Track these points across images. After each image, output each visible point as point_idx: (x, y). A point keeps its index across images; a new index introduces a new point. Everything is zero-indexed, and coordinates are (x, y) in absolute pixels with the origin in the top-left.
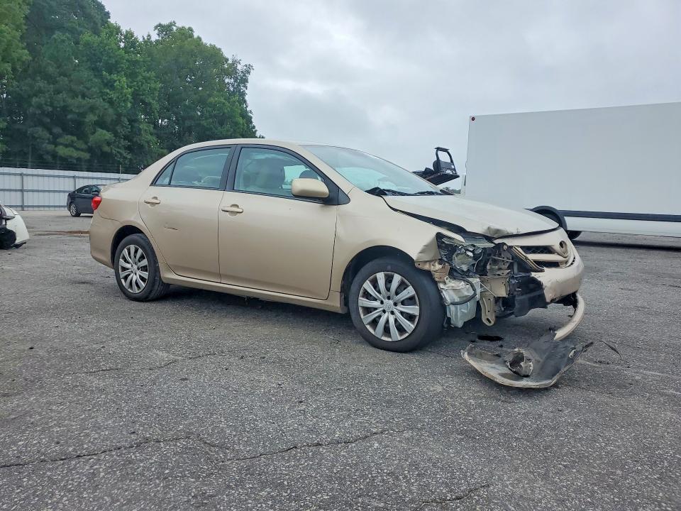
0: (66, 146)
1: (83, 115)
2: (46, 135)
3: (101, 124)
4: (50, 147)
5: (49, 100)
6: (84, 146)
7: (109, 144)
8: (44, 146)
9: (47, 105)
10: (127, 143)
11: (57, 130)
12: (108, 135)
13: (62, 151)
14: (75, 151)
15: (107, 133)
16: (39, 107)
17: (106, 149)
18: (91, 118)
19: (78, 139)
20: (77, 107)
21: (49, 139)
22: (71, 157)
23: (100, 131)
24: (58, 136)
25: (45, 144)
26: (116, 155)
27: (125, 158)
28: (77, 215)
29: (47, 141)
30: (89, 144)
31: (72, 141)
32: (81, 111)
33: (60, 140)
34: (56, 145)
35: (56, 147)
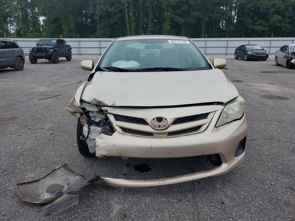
0: (259, 25)
1: (268, 9)
2: (251, 21)
3: (277, 12)
4: (251, 27)
5: (254, 5)
6: (267, 25)
7: (279, 22)
8: (248, 26)
9: (252, 7)
10: (290, 20)
11: (256, 18)
12: (279, 18)
13: (256, 28)
14: (262, 27)
15: (279, 16)
16: (250, 9)
17: (278, 25)
18: (273, 10)
19: (265, 21)
20: (266, 6)
21: (251, 23)
22: (260, 30)
23: (275, 15)
24: (256, 21)
25: (249, 26)
26: (283, 27)
27: (287, 28)
28: (237, 58)
29: (250, 24)
30: (270, 23)
31: (262, 23)
32: (268, 8)
33: (257, 23)
34: (254, 25)
35: (254, 26)
